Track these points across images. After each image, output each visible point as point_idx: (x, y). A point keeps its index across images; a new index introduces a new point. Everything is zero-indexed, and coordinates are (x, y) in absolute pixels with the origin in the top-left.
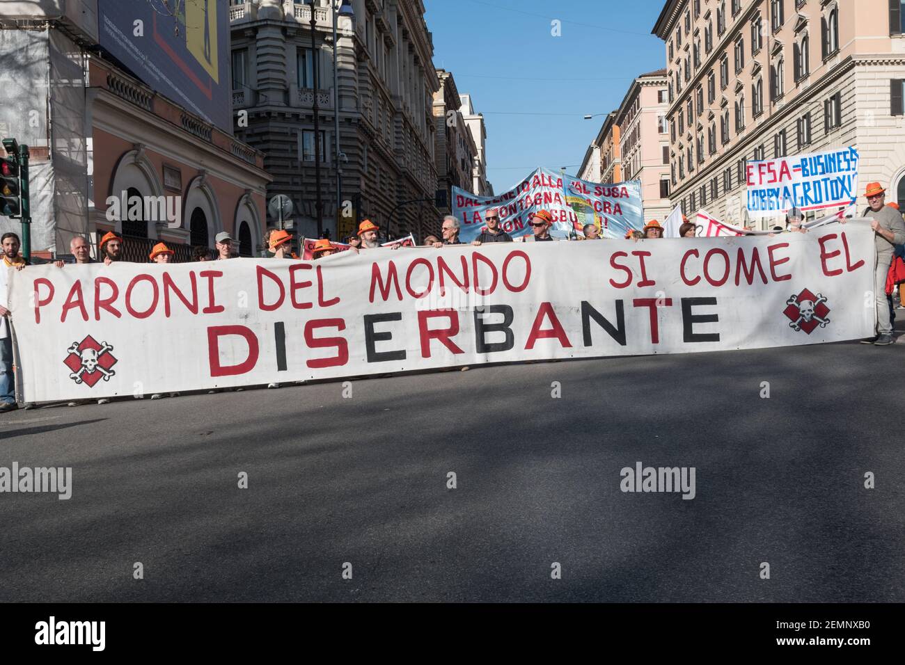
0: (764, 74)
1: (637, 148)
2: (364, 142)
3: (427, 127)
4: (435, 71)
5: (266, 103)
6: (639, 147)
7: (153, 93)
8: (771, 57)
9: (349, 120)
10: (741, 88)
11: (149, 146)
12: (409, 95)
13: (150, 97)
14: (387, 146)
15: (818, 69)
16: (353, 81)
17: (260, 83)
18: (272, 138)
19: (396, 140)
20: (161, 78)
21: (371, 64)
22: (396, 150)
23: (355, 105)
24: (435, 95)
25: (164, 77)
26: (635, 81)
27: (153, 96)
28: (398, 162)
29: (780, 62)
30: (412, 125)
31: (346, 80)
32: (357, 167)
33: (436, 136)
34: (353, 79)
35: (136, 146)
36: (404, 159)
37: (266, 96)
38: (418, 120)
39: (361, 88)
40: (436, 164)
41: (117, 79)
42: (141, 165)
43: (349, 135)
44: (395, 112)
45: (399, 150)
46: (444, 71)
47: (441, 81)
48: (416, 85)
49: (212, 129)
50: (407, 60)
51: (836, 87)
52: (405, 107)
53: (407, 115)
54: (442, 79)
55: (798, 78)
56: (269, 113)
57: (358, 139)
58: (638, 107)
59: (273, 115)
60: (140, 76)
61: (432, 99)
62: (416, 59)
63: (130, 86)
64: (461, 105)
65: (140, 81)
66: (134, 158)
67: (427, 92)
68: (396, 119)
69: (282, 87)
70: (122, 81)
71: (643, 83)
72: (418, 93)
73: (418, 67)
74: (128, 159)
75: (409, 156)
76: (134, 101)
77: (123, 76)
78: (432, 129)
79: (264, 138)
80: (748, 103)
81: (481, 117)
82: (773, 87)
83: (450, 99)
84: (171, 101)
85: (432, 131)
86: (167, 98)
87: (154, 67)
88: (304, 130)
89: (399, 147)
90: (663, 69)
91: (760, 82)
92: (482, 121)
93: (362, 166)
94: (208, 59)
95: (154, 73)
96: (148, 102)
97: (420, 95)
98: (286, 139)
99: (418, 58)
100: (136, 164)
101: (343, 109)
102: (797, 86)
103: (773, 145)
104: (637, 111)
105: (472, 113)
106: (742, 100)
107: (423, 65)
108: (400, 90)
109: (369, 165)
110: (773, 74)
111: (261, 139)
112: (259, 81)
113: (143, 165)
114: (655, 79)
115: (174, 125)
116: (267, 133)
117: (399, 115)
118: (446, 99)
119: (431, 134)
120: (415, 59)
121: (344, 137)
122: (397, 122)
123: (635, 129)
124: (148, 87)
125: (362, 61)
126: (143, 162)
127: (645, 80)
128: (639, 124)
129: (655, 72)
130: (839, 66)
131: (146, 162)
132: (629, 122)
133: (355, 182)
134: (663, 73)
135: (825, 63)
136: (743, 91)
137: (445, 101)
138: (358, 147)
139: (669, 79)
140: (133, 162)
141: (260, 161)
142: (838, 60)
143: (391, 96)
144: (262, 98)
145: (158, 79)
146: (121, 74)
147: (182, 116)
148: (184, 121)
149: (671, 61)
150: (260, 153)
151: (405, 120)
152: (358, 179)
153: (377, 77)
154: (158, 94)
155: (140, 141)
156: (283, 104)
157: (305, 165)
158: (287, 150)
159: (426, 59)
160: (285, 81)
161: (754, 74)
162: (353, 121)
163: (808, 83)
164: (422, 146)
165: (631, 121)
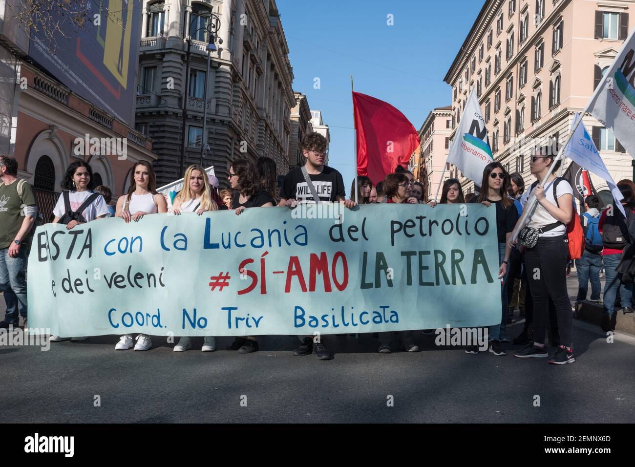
0: (512, 115)
1: (430, 158)
2: (232, 137)
3: (284, 131)
4: (293, 93)
5: (165, 105)
6: (431, 157)
7: (69, 91)
8: (517, 104)
9: (222, 122)
10: (498, 123)
11: (61, 127)
12: (271, 108)
13: (67, 94)
14: (251, 142)
15: (546, 115)
16: (228, 95)
17: (162, 91)
18: (167, 129)
19: (258, 138)
20: (78, 83)
21: (244, 85)
22: (258, 145)
23: (228, 111)
24: (292, 110)
25: (81, 81)
26: (431, 112)
27: (69, 94)
28: (259, 154)
29: (523, 108)
30: (272, 129)
31: (223, 95)
32: (226, 154)
33: (291, 138)
34: (228, 94)
35: (51, 127)
36: (264, 152)
37: (166, 101)
38: (276, 125)
39: (234, 101)
40: (289, 157)
41: (42, 80)
42: (54, 140)
43: (222, 132)
44: (259, 119)
45: (260, 145)
46: (301, 94)
47: (298, 100)
48: (278, 101)
49: (113, 120)
50: (273, 84)
51: (557, 128)
52: (267, 116)
53: (269, 122)
54: (299, 99)
55: (534, 119)
56: (166, 112)
57: (227, 135)
58: (433, 130)
59: (169, 113)
60: (60, 79)
61: (289, 112)
62: (280, 84)
63: (52, 85)
64: (311, 118)
65: (59, 82)
66: (49, 135)
67: (286, 107)
68: (260, 124)
69: (178, 95)
70: (46, 82)
71: (437, 114)
72: (279, 108)
73: (280, 90)
74: (44, 135)
75: (268, 150)
76: (54, 96)
77: (47, 78)
78: (288, 133)
79: (162, 129)
80: (501, 133)
81: (327, 127)
82: (518, 124)
83: (303, 113)
84: (83, 98)
85: (288, 134)
86: (80, 96)
87: (73, 74)
88: (190, 126)
89: (260, 143)
90: (449, 105)
91: (510, 120)
92: (328, 130)
93: (230, 155)
94: (120, 72)
95: (73, 77)
96: (65, 98)
97: (281, 108)
98: (177, 131)
99: (281, 83)
100: (50, 139)
101: (220, 114)
102: (533, 124)
103: (515, 164)
104: (432, 133)
105: (321, 124)
106: (498, 131)
107: (284, 89)
108: (265, 104)
109: (235, 154)
110: (518, 116)
111: (160, 129)
112: (162, 89)
113: (56, 140)
114: (445, 112)
115: (82, 115)
116: (164, 126)
117: (263, 121)
118: (301, 113)
119: (287, 136)
120: (278, 84)
121: (218, 133)
122: (260, 126)
123: (430, 145)
124: (66, 87)
125: (237, 82)
126: (56, 138)
127: (438, 112)
128: (432, 141)
129: (446, 107)
130: (559, 114)
131: (58, 138)
132: (426, 140)
133: (223, 165)
134: (449, 108)
135: (551, 111)
136: (498, 125)
137: (300, 114)
138: (227, 141)
139: (453, 113)
140: (48, 137)
141: (149, 145)
142: (559, 110)
143: (258, 108)
144: (163, 102)
145: (75, 82)
146: (45, 77)
147: (90, 109)
148: (92, 112)
149: (455, 101)
150: (150, 139)
151: (267, 125)
152: (226, 163)
153: (248, 94)
154: (72, 93)
155: (54, 124)
156: (177, 107)
157: (189, 150)
158: (177, 139)
159: (287, 86)
160: (180, 92)
161: (507, 114)
162: (225, 123)
163: (540, 123)
164: (278, 144)
165: (428, 139)
